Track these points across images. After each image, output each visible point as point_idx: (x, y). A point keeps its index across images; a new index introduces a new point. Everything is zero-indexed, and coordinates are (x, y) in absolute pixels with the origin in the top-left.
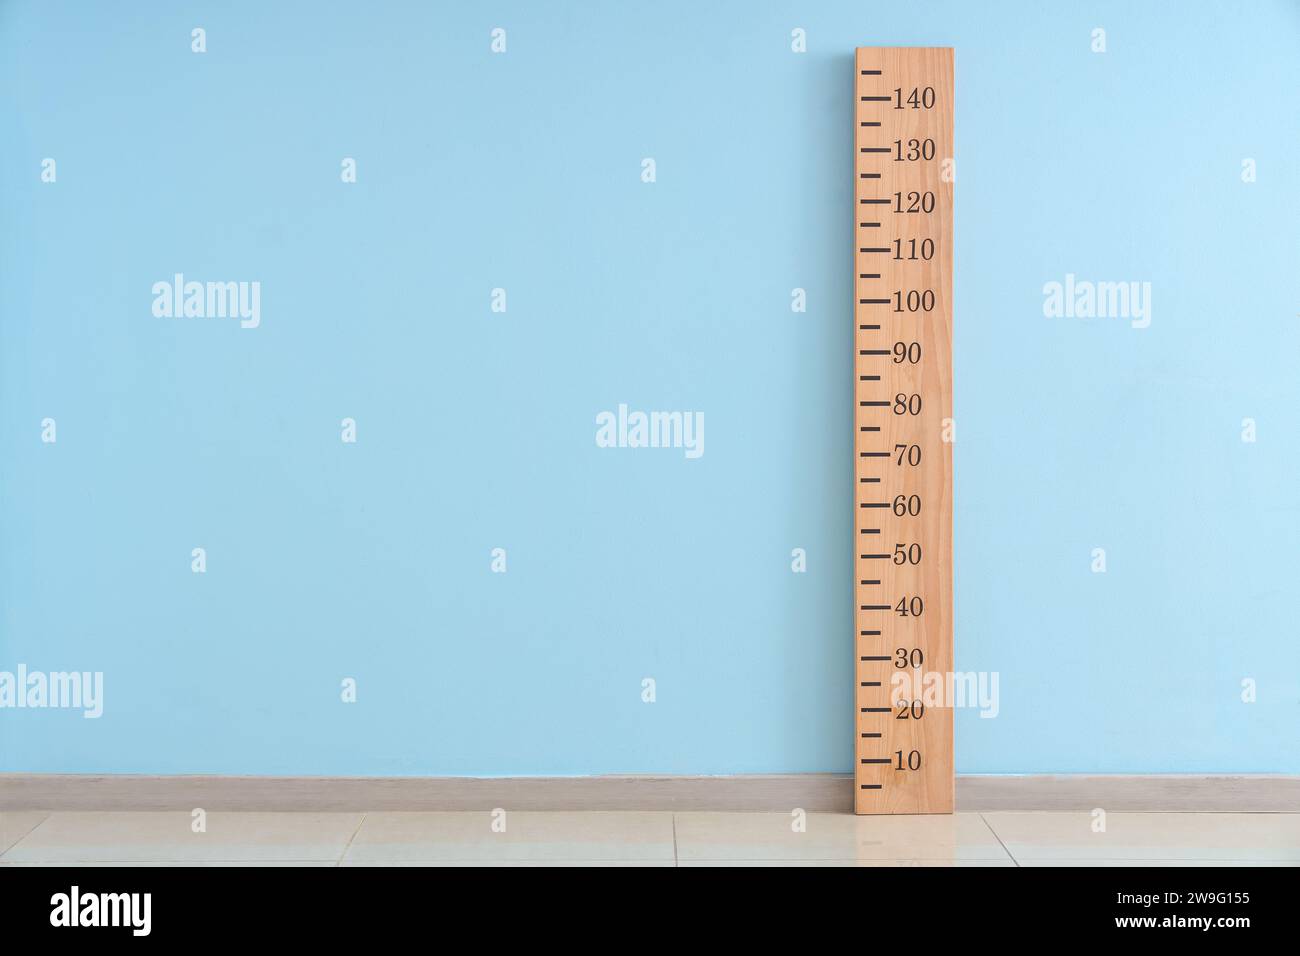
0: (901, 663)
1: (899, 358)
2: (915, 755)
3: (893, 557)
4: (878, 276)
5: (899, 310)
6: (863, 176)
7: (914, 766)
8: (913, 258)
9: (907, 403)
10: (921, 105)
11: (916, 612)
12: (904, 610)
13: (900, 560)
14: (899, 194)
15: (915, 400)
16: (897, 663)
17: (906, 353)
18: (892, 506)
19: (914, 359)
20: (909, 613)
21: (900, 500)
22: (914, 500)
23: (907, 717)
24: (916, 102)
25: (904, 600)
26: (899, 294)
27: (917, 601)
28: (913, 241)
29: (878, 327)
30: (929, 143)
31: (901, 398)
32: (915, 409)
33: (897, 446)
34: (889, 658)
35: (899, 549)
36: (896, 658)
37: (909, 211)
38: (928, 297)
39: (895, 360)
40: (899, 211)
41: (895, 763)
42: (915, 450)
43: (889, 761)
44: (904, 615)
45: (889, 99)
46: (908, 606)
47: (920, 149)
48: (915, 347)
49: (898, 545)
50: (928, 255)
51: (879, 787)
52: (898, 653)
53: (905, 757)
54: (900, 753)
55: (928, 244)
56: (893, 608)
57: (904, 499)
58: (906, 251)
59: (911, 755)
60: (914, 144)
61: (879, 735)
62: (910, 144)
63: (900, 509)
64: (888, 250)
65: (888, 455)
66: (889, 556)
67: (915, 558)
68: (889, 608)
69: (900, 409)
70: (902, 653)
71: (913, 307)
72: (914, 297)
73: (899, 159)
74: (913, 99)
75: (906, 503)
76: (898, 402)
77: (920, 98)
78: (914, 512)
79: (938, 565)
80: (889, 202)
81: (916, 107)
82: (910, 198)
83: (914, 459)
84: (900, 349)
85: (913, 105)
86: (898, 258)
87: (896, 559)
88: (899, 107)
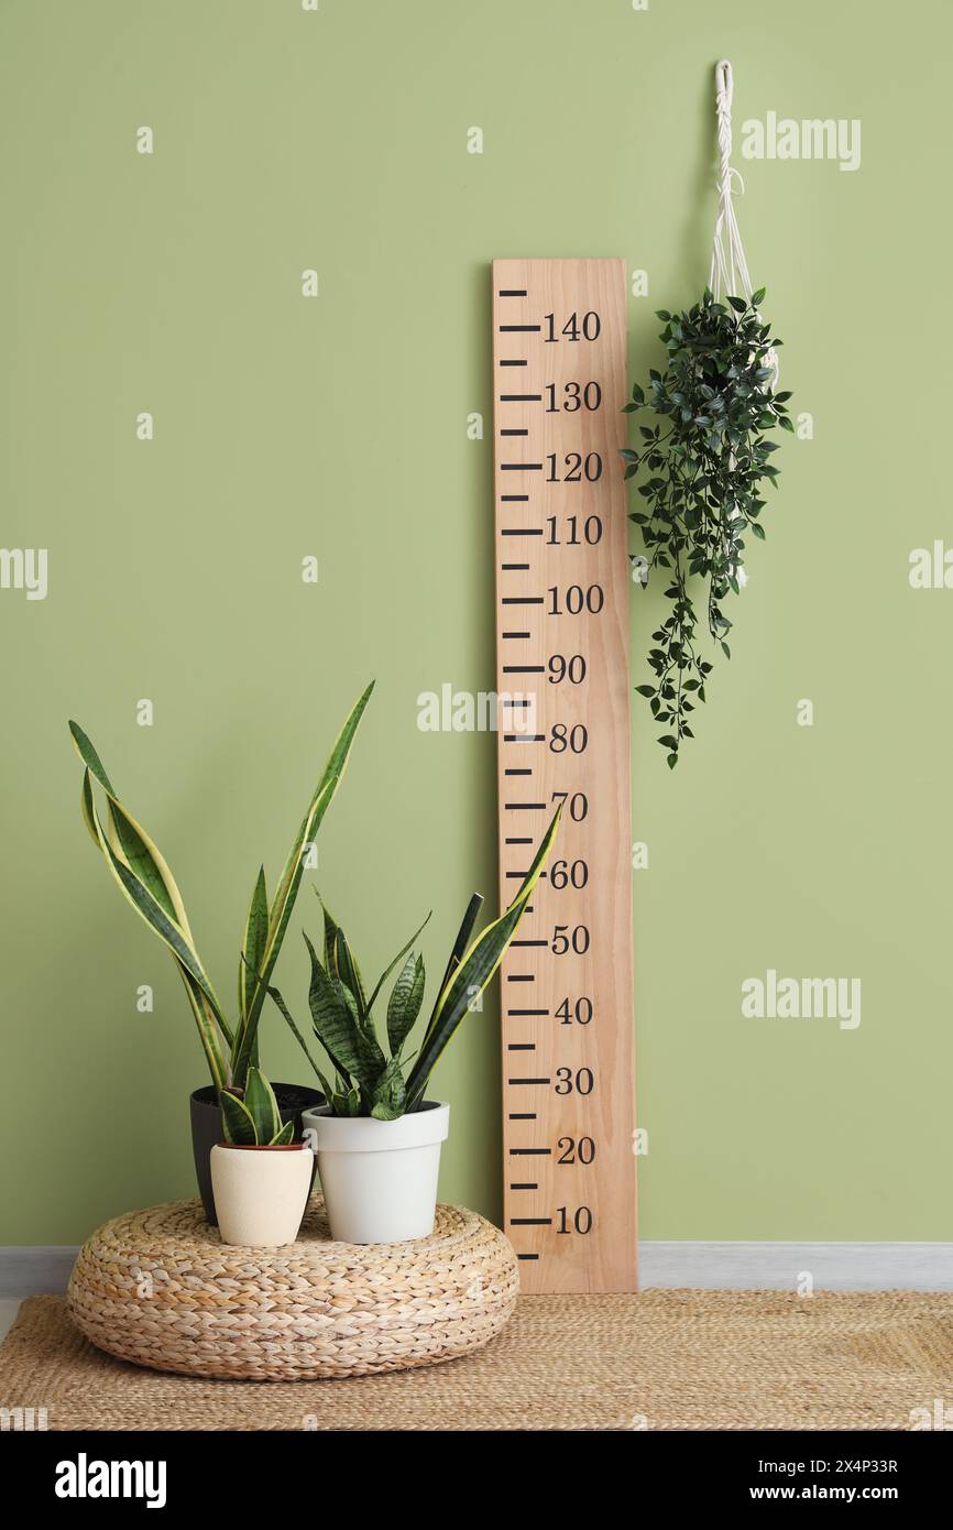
0: (564, 1087)
1: (556, 676)
2: (583, 1214)
3: (551, 944)
4: (526, 567)
5: (555, 612)
6: (504, 433)
7: (583, 1227)
8: (573, 542)
9: (567, 737)
10: (581, 336)
11: (584, 1015)
12: (567, 1016)
13: (561, 948)
14: (553, 457)
15: (579, 733)
16: (557, 1088)
17: (566, 669)
18: (549, 874)
19: (577, 679)
20: (574, 1019)
21: (560, 868)
22: (579, 867)
23: (572, 1162)
24: (574, 332)
25: (566, 1002)
26: (555, 590)
27: (584, 1006)
28: (574, 520)
29: (527, 635)
30: (593, 387)
31: (560, 731)
32: (578, 745)
33: (555, 794)
34: (546, 1081)
35: (559, 933)
36: (556, 1081)
37: (567, 479)
38: (595, 594)
39: (551, 679)
40: (553, 479)
41: (557, 1224)
42: (579, 800)
43: (548, 1221)
44: (567, 1022)
45: (537, 328)
46: (572, 1011)
47: (581, 396)
48: (577, 662)
49: (558, 928)
50: (593, 537)
51: (535, 1257)
52: (559, 1074)
53: (570, 1216)
54: (563, 1210)
55: (593, 523)
56: (552, 1013)
57: (565, 865)
58: (564, 532)
59: (577, 1214)
60: (573, 389)
61: (534, 1186)
62: (567, 389)
63: (559, 880)
64: (539, 532)
65: (542, 806)
66: (545, 943)
67: (581, 947)
68: (546, 1012)
69: (558, 744)
70: (564, 1074)
71: (575, 607)
72: (575, 594)
73: (553, 409)
74: (570, 329)
75: (568, 871)
76: (556, 736)
77: (579, 327)
78: (579, 883)
79: (613, 955)
80: (539, 467)
81: (574, 339)
82: (568, 462)
83: (578, 813)
84: (557, 664)
85: (571, 336)
86: (553, 542)
87: (554, 947)
88: (552, 339)
